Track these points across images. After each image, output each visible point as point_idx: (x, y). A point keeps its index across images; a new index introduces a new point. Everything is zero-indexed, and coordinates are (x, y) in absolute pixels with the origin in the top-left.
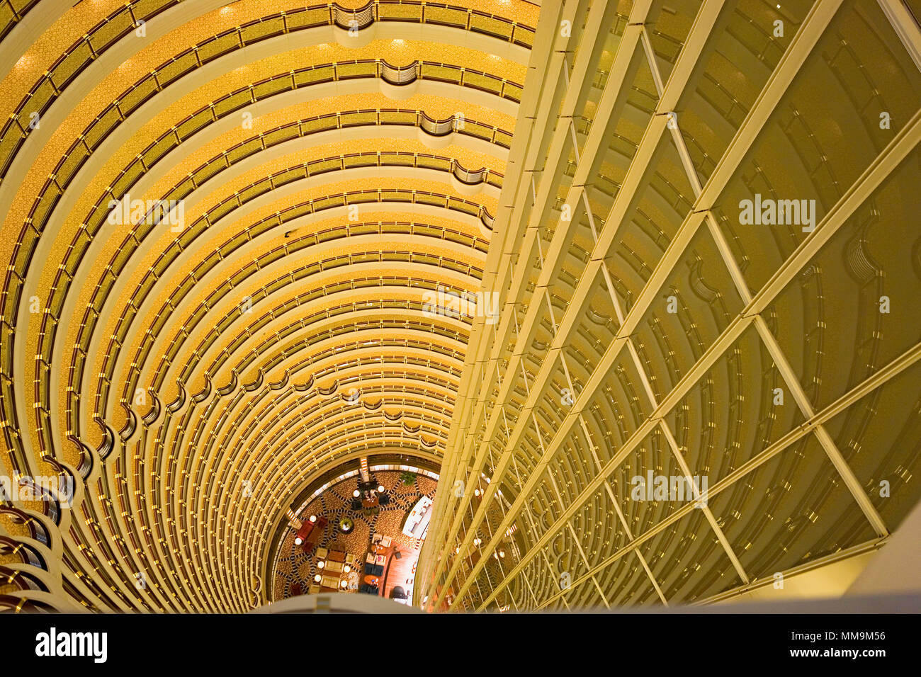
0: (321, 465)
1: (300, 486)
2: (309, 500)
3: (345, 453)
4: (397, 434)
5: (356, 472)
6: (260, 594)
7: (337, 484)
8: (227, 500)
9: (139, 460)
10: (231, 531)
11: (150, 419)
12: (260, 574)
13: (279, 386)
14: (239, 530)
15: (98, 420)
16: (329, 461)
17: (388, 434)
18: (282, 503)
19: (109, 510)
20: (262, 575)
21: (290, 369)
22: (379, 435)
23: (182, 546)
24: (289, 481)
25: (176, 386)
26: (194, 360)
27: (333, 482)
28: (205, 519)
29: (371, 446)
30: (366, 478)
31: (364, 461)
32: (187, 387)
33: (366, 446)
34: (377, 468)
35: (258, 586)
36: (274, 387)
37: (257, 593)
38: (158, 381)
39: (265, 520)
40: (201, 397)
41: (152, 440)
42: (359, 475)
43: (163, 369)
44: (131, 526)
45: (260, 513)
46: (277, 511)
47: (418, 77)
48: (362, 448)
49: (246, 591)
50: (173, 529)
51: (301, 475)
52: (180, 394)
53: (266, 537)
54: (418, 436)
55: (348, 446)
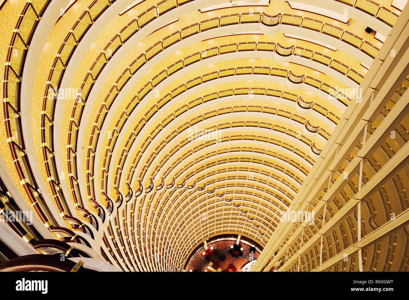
0: (223, 231)
1: (213, 235)
2: (214, 241)
3: (234, 231)
4: (255, 233)
5: (235, 239)
6: (182, 265)
7: (227, 240)
8: (185, 227)
9: (159, 199)
10: (181, 238)
11: (169, 187)
12: (185, 258)
13: (219, 196)
14: (184, 239)
15: (151, 179)
16: (227, 231)
17: (252, 231)
18: (204, 238)
19: (140, 211)
20: (186, 260)
21: (226, 192)
22: (249, 230)
23: (161, 235)
24: (210, 231)
25: (183, 180)
26: (193, 173)
27: (225, 239)
28: (173, 229)
29: (244, 233)
30: (238, 243)
31: (239, 237)
32: (187, 182)
33: (242, 232)
34: (243, 241)
35: (182, 262)
36: (218, 195)
37: (181, 265)
38: (178, 175)
39: (195, 241)
40: (190, 187)
41: (167, 194)
42: (236, 241)
43: (181, 172)
44: (145, 219)
45: (194, 237)
46: (201, 239)
47: (303, 82)
48: (241, 232)
49: (177, 262)
50: (160, 228)
51: (215, 231)
52: (183, 183)
53: (193, 247)
54: (262, 237)
55: (236, 229)
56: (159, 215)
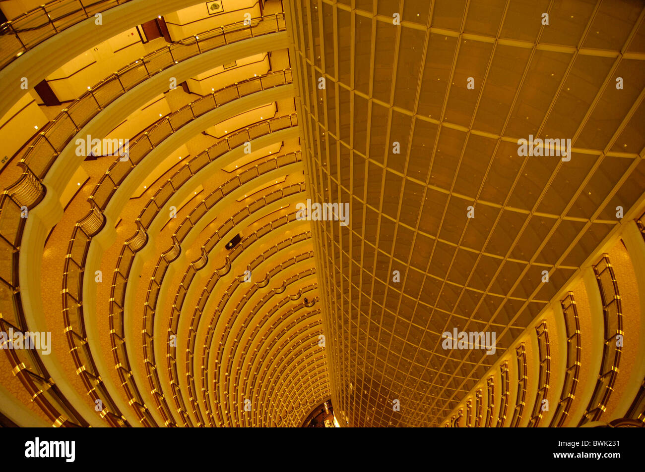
56: (253, 384)
